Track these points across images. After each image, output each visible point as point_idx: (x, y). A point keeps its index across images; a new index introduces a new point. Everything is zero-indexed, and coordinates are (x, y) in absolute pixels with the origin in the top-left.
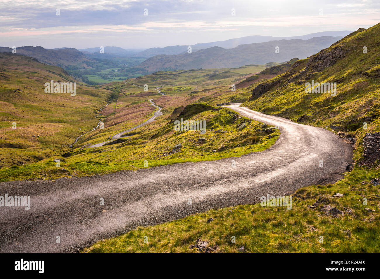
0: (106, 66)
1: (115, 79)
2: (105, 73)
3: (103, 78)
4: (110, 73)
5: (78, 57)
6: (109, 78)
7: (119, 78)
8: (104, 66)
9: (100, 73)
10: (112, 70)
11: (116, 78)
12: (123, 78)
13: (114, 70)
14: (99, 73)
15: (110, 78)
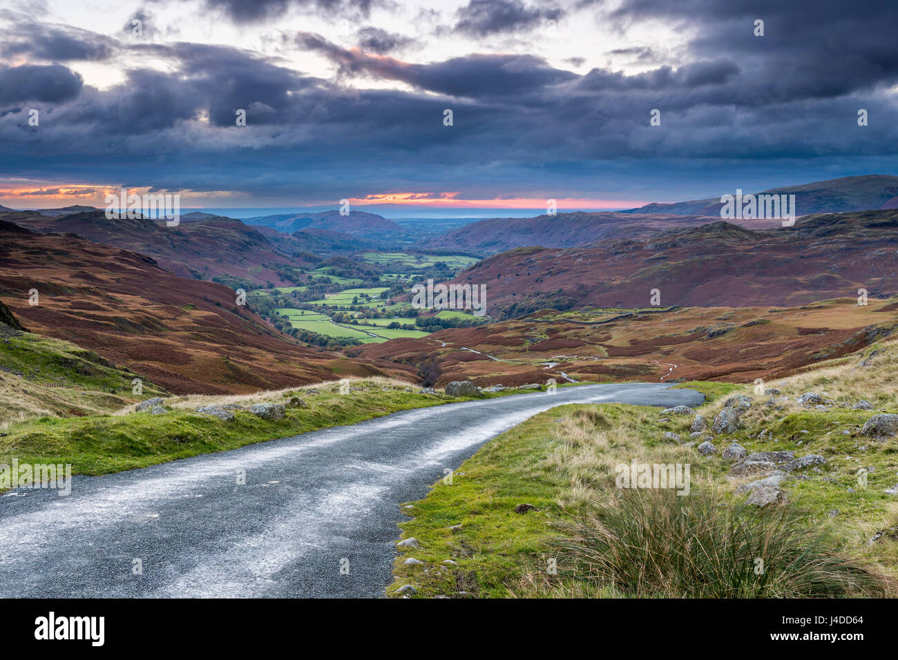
0: (342, 282)
1: (375, 325)
2: (339, 303)
3: (338, 320)
4: (357, 306)
5: (249, 246)
6: (356, 323)
7: (388, 322)
8: (335, 279)
9: (324, 305)
10: (362, 295)
11: (378, 322)
12: (402, 321)
13: (367, 296)
14: (320, 303)
15: (359, 321)
